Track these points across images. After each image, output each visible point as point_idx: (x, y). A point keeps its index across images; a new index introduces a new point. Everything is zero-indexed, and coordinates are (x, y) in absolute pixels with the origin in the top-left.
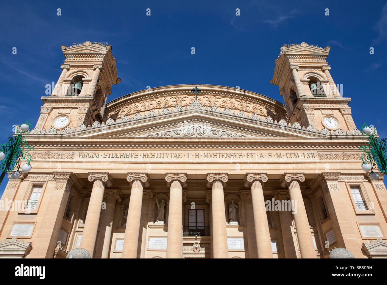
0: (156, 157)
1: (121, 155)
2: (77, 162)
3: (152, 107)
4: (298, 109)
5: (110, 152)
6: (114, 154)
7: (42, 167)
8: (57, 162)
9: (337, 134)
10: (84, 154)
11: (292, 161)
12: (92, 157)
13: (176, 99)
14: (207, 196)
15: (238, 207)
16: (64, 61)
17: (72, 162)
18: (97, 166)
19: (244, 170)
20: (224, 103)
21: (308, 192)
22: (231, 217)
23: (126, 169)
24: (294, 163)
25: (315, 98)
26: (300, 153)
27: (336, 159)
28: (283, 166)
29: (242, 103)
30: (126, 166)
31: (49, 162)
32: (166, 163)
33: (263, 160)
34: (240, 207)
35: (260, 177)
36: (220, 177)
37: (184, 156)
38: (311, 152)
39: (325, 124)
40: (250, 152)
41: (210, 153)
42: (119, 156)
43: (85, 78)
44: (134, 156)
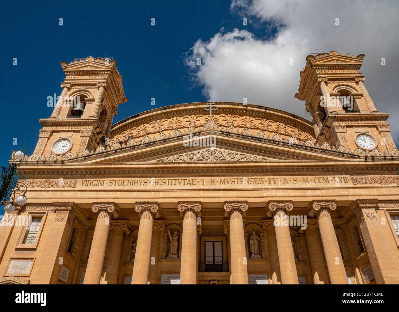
0: (167, 184)
1: (128, 183)
2: (79, 191)
3: (162, 128)
4: (326, 127)
5: (116, 179)
6: (121, 182)
7: (41, 197)
8: (57, 191)
9: (374, 155)
10: (87, 182)
11: (320, 187)
12: (97, 185)
13: (189, 118)
14: (225, 226)
15: (260, 239)
16: (64, 79)
17: (74, 191)
18: (102, 195)
19: (266, 197)
20: (243, 122)
21: (340, 222)
22: (253, 251)
23: (134, 198)
24: (323, 189)
25: (346, 114)
26: (330, 177)
27: (372, 183)
28: (311, 192)
29: (263, 122)
30: (135, 195)
31: (49, 191)
32: (178, 190)
33: (287, 186)
34: (262, 239)
35: (283, 205)
36: (239, 205)
37: (199, 182)
38: (342, 176)
39: (359, 143)
40: (272, 177)
41: (227, 179)
42: (126, 183)
43: (87, 97)
44: (143, 183)
